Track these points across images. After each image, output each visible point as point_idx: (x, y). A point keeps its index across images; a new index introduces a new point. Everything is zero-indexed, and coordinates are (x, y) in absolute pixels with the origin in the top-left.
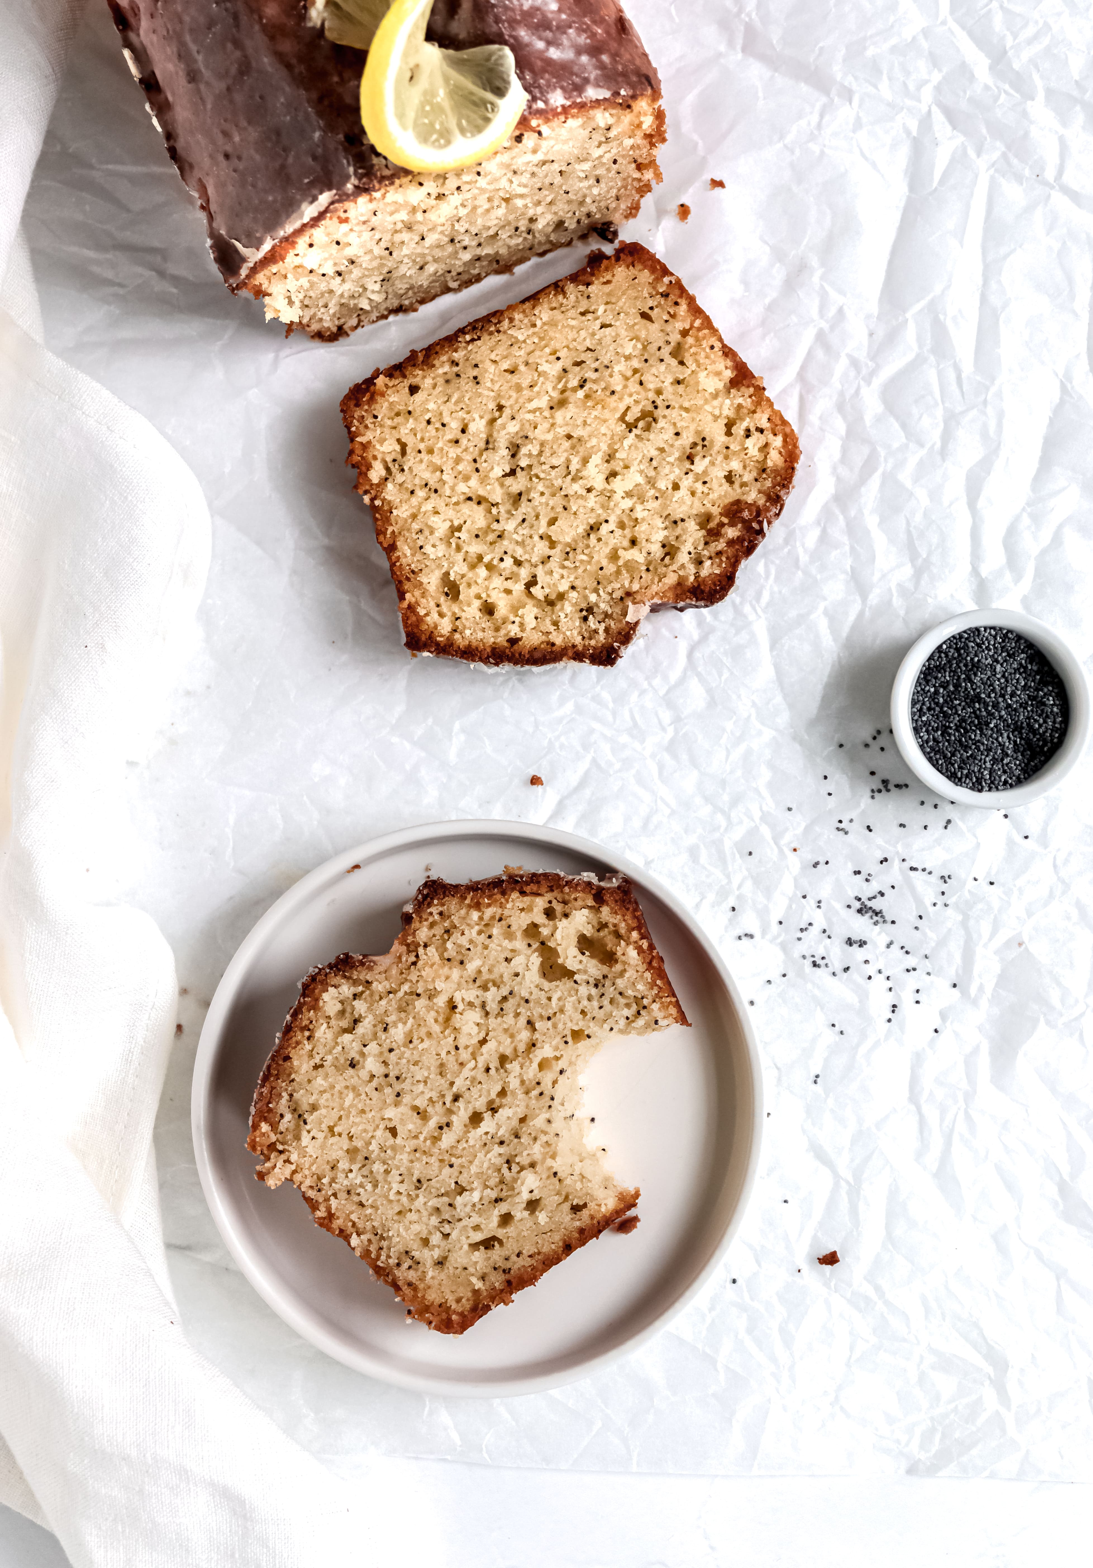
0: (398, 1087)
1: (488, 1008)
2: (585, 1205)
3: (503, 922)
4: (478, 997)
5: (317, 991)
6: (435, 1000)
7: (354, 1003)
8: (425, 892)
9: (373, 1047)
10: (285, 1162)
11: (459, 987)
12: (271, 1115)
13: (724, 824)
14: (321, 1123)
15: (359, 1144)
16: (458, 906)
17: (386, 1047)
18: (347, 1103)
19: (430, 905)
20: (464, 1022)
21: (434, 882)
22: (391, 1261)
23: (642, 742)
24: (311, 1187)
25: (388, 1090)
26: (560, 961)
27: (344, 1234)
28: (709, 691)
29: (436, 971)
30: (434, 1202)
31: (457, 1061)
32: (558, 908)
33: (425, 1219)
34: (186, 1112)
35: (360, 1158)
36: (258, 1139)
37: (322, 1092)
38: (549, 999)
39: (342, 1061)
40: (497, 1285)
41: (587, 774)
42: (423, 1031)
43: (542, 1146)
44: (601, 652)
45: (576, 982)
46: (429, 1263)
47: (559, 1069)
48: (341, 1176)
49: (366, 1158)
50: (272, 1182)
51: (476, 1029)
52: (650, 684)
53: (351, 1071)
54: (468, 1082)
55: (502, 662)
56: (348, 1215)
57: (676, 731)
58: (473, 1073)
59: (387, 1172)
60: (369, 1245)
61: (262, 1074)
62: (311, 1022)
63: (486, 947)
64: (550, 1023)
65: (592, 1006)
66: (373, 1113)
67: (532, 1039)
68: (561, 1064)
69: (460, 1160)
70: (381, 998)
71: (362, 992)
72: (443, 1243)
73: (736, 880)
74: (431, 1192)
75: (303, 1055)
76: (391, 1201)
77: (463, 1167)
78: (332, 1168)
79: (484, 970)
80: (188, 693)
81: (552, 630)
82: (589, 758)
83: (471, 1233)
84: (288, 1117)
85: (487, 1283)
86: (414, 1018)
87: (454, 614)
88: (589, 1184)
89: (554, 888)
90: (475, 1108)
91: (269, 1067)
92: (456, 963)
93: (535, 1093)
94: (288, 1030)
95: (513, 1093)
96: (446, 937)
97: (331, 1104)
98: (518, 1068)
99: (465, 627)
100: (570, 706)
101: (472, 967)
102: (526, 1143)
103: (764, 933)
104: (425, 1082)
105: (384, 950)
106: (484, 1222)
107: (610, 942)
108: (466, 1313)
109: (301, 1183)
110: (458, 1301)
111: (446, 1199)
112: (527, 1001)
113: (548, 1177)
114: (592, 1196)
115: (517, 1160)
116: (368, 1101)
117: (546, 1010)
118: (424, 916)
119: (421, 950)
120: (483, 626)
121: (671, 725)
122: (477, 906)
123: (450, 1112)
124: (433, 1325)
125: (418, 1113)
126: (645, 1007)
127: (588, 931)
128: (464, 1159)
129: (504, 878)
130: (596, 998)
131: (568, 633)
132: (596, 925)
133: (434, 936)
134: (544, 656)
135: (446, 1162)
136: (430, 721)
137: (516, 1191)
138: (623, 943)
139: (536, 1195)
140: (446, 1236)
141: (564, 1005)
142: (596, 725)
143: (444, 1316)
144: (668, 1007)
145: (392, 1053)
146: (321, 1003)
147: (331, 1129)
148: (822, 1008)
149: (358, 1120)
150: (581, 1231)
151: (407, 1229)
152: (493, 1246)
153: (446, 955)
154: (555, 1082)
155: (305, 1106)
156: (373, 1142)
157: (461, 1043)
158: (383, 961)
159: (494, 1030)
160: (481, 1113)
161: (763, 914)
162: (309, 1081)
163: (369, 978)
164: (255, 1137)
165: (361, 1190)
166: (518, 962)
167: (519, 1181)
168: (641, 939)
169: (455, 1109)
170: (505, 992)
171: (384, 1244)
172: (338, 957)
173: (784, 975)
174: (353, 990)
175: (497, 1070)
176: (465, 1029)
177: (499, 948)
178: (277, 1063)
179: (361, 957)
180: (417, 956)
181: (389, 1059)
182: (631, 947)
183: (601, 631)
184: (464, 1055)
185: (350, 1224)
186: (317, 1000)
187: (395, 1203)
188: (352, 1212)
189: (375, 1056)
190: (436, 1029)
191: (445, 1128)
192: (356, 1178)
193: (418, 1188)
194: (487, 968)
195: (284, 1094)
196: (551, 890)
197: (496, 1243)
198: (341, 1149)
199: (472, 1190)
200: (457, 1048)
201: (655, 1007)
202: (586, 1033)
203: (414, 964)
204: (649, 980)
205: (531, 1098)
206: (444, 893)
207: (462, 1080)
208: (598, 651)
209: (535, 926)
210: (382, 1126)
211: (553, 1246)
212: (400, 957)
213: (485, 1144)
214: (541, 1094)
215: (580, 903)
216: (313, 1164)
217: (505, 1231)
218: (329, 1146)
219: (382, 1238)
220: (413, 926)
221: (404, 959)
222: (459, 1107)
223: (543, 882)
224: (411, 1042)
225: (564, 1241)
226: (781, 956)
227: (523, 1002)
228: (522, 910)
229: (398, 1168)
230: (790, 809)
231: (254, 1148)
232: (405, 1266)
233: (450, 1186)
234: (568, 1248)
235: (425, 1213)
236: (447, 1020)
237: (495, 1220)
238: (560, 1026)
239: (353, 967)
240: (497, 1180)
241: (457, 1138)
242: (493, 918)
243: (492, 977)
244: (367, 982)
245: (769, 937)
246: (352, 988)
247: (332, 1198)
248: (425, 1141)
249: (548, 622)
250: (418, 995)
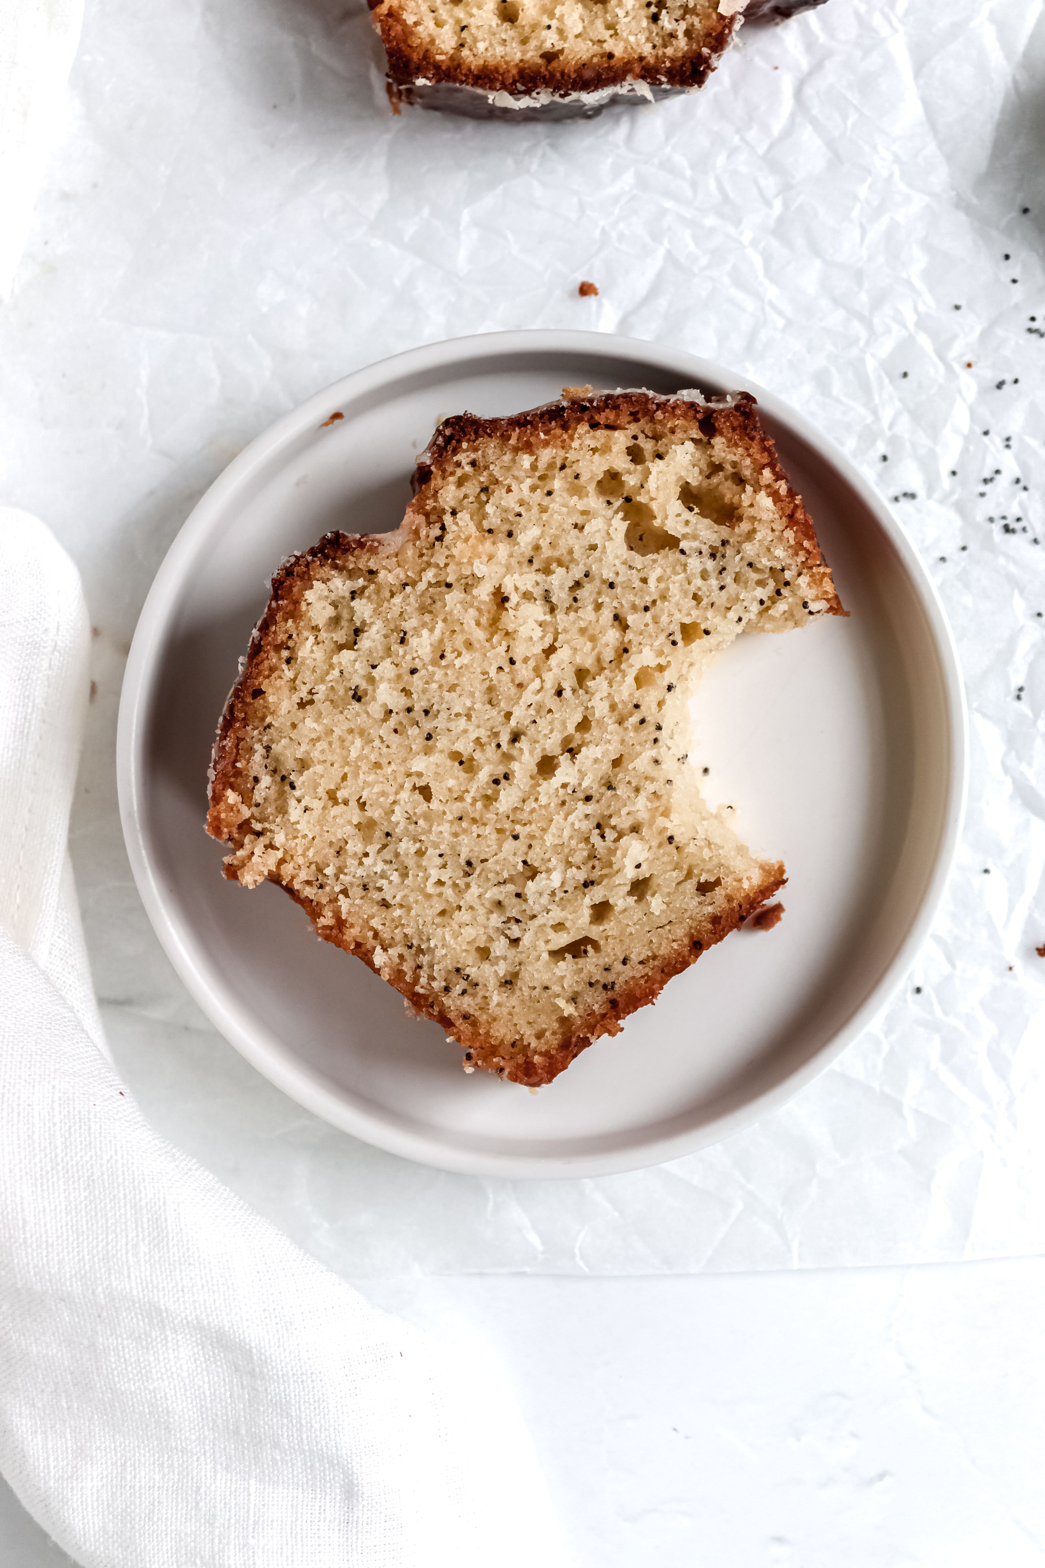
0: (428, 725)
1: (554, 600)
2: (718, 882)
3: (568, 471)
4: (538, 584)
5: (295, 590)
6: (475, 592)
7: (352, 604)
8: (448, 432)
9: (386, 669)
10: (266, 847)
11: (508, 569)
12: (240, 780)
13: (864, 334)
14: (316, 786)
15: (374, 813)
16: (498, 451)
17: (406, 666)
18: (353, 754)
19: (455, 452)
20: (521, 621)
21: (458, 418)
22: (435, 984)
23: (738, 223)
24: (308, 883)
25: (413, 731)
26: (657, 523)
27: (363, 949)
28: (830, 144)
29: (474, 547)
30: (494, 893)
31: (513, 681)
32: (648, 446)
33: (481, 919)
34: (111, 805)
35: (378, 834)
36: (223, 816)
37: (314, 741)
38: (644, 581)
39: (341, 692)
40: (596, 1007)
41: (660, 276)
42: (459, 639)
43: (648, 799)
44: (683, 65)
45: (682, 552)
46: (492, 983)
47: (665, 684)
48: (352, 863)
49: (388, 834)
50: (249, 879)
51: (538, 632)
52: (742, 139)
53: (356, 706)
54: (532, 711)
55: (536, 87)
56: (367, 921)
57: (786, 205)
58: (538, 697)
59: (420, 853)
60: (401, 964)
61: (221, 719)
62: (290, 637)
63: (543, 510)
64: (648, 614)
65: (710, 586)
66: (393, 766)
67: (622, 642)
68: (668, 677)
69: (528, 829)
70: (392, 596)
71: (364, 588)
72: (511, 953)
73: (886, 417)
74: (488, 879)
75: (280, 688)
76: (428, 896)
77: (533, 837)
78: (338, 852)
79: (544, 543)
80: (65, 196)
81: (607, 37)
82: (661, 252)
83: (552, 935)
84: (266, 780)
85: (581, 1007)
86: (445, 620)
87: (458, 21)
88: (721, 851)
89: (640, 416)
90: (544, 749)
91: (231, 708)
92: (502, 536)
93: (634, 719)
94: (257, 650)
95: (601, 723)
96: (483, 497)
97: (330, 758)
98: (605, 684)
99: (475, 40)
100: (628, 178)
101: (527, 537)
102: (625, 796)
103: (930, 490)
104: (469, 717)
105: (393, 524)
106: (570, 917)
107: (728, 492)
108: (553, 1052)
109: (293, 878)
110: (539, 1036)
111: (511, 888)
112: (612, 585)
113: (660, 845)
114: (728, 868)
115: (613, 822)
116: (385, 749)
117: (642, 597)
118: (450, 469)
119: (448, 519)
120: (504, 36)
121: (777, 195)
122: (528, 447)
123: (508, 758)
124: (506, 1072)
125: (461, 763)
126: (787, 584)
127: (694, 479)
128: (533, 826)
129: (565, 404)
130: (714, 575)
131: (632, 39)
132: (704, 467)
133: (466, 496)
134: (599, 75)
135: (508, 833)
136: (426, 212)
137: (615, 867)
138: (749, 489)
139: (645, 872)
140: (515, 942)
141: (668, 589)
142: (669, 204)
143: (520, 1059)
144: (821, 581)
145: (416, 676)
146: (303, 607)
147: (332, 796)
148: (1022, 592)
149: (371, 778)
150: (715, 920)
151: (456, 935)
152: (585, 952)
153: (486, 525)
154: (660, 704)
155: (290, 764)
156: (397, 808)
157: (518, 653)
158: (393, 540)
159: (565, 631)
160: (553, 758)
161: (927, 463)
162: (294, 726)
163: (372, 565)
164: (219, 813)
165: (383, 883)
166: (595, 526)
167: (619, 853)
168: (776, 480)
169: (515, 753)
170: (577, 573)
171: (424, 960)
172: (324, 538)
173: (964, 548)
174: (350, 585)
175: (574, 691)
176: (524, 632)
177: (564, 510)
178: (243, 702)
179: (358, 536)
180: (443, 528)
181: (412, 684)
182: (763, 493)
183: (680, 34)
184: (524, 672)
185: (370, 934)
186: (296, 603)
187: (435, 899)
188: (372, 917)
189: (389, 681)
190: (479, 635)
191: (503, 781)
192: (375, 864)
193: (468, 874)
194: (548, 541)
195: (257, 746)
196: (635, 418)
197: (589, 948)
198: (350, 822)
199: (549, 871)
200: (512, 662)
201: (803, 581)
202: (703, 627)
203: (440, 539)
204: (792, 542)
205: (626, 729)
206: (476, 433)
207: (524, 708)
208: (678, 64)
209: (613, 476)
210: (408, 786)
211: (675, 946)
212: (416, 533)
213: (563, 803)
214: (643, 721)
215: (679, 435)
216: (308, 849)
217: (601, 928)
218: (330, 820)
219: (420, 951)
220: (433, 483)
221: (423, 533)
222: (521, 750)
223: (624, 407)
224: (442, 657)
225: (691, 936)
226: (957, 521)
227: (605, 587)
228: (594, 450)
229: (436, 846)
230: (957, 308)
231: (218, 831)
232: (458, 989)
233: (515, 866)
234: (697, 946)
235: (481, 911)
236: (494, 624)
237: (586, 914)
238: (664, 619)
239: (347, 550)
240: (585, 853)
241: (520, 794)
242: (551, 466)
243: (556, 554)
244: (372, 572)
245: (937, 495)
246: (348, 582)
247: (341, 897)
248: (473, 804)
249: (599, 24)
250: (449, 586)
